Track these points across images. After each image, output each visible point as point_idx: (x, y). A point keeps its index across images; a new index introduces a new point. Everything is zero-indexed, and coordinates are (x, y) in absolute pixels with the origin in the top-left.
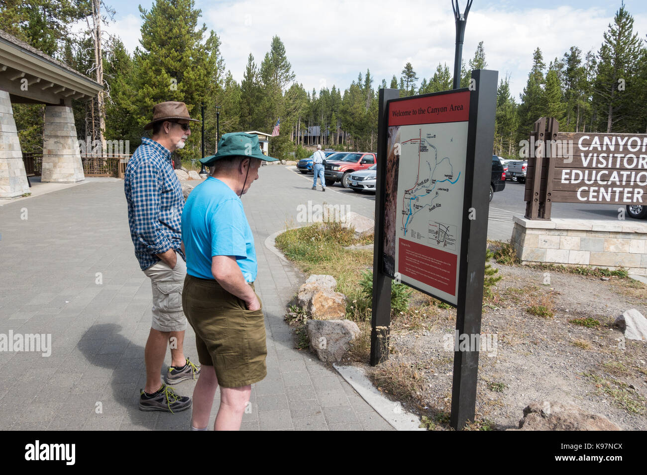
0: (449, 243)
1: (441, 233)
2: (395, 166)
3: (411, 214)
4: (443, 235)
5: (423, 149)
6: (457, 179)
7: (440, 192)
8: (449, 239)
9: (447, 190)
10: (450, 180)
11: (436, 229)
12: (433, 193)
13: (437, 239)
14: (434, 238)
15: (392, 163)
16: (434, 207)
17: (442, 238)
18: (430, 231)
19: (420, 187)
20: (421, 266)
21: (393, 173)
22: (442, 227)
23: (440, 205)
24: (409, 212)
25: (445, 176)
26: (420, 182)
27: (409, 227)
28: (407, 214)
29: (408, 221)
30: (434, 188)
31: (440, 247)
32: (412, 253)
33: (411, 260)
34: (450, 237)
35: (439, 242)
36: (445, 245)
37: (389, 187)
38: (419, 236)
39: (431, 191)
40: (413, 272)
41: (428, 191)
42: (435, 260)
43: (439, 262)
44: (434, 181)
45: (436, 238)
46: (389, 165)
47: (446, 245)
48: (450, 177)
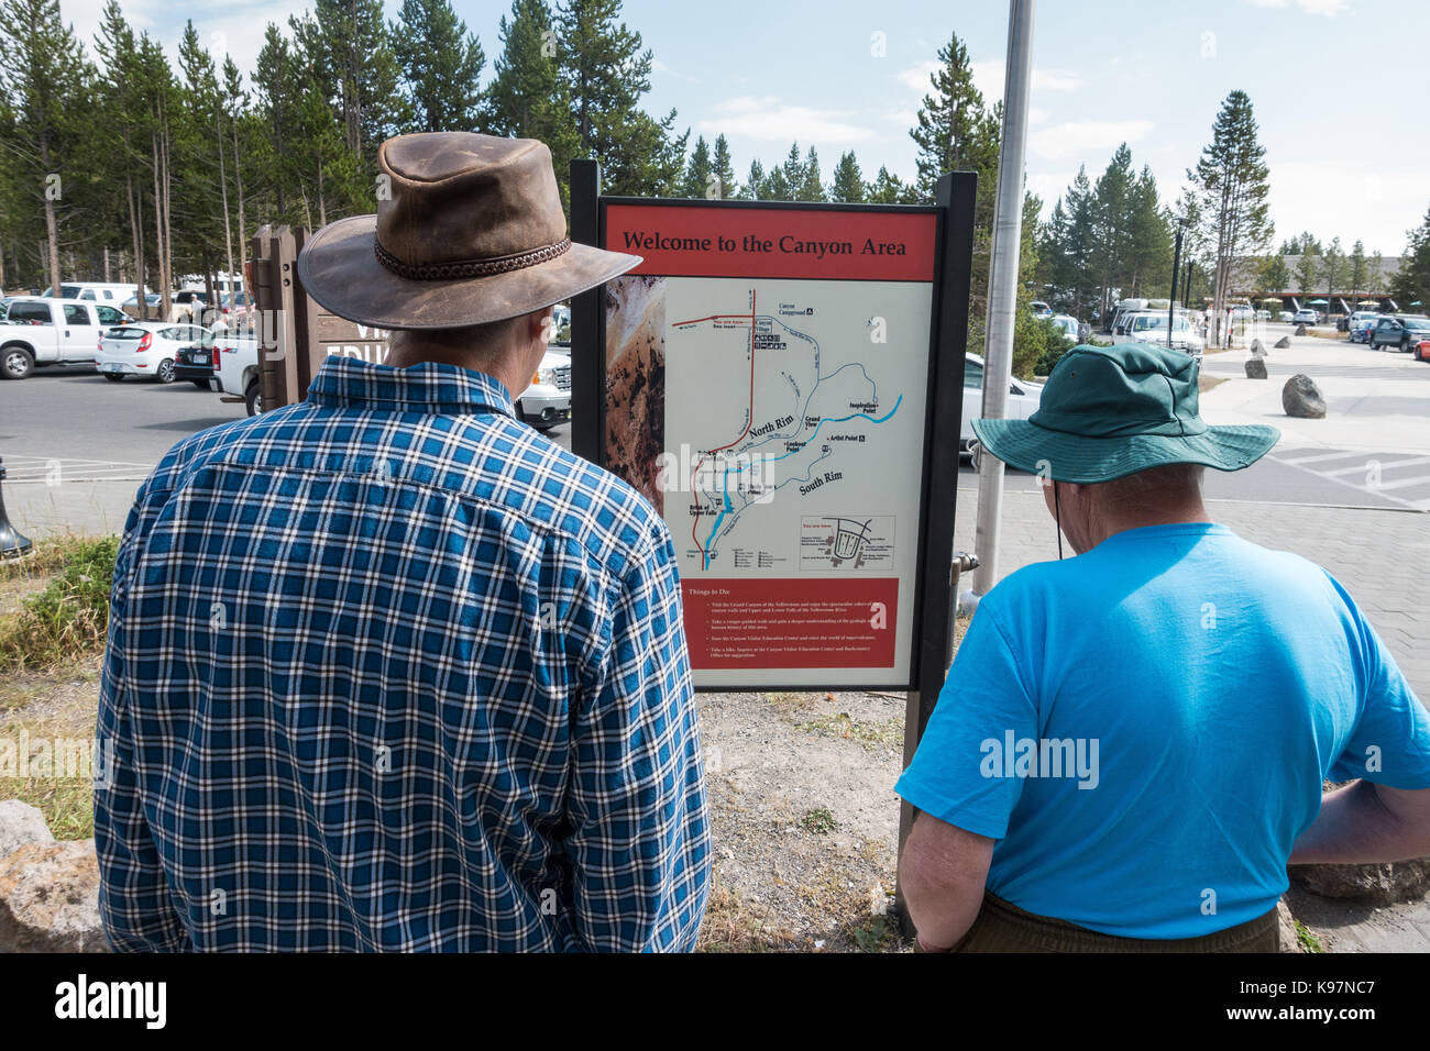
0: (872, 557)
1: (844, 540)
2: (646, 388)
3: (730, 510)
4: (852, 542)
5: (765, 341)
6: (894, 411)
7: (833, 444)
8: (872, 549)
9: (862, 438)
10: (869, 415)
11: (825, 534)
12: (812, 451)
13: (833, 555)
14: (822, 554)
15: (632, 379)
16: (818, 482)
17: (850, 549)
18: (805, 541)
19: (764, 437)
20: (773, 630)
21: (640, 408)
22: (844, 525)
23: (838, 476)
24: (723, 507)
25: (852, 406)
26: (758, 425)
27: (724, 547)
28: (713, 513)
29: (719, 531)
30: (815, 439)
31: (847, 571)
32: (738, 607)
33: (734, 625)
34: (873, 543)
35: (836, 562)
36: (859, 563)
37: (620, 448)
38: (762, 559)
39: (804, 444)
40: (746, 653)
41: (794, 447)
42: (824, 604)
43: (838, 607)
44: (812, 422)
45: (828, 552)
46: (616, 387)
47: (862, 563)
48: (869, 408)
